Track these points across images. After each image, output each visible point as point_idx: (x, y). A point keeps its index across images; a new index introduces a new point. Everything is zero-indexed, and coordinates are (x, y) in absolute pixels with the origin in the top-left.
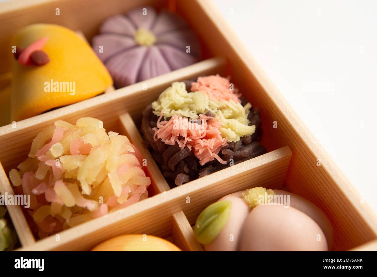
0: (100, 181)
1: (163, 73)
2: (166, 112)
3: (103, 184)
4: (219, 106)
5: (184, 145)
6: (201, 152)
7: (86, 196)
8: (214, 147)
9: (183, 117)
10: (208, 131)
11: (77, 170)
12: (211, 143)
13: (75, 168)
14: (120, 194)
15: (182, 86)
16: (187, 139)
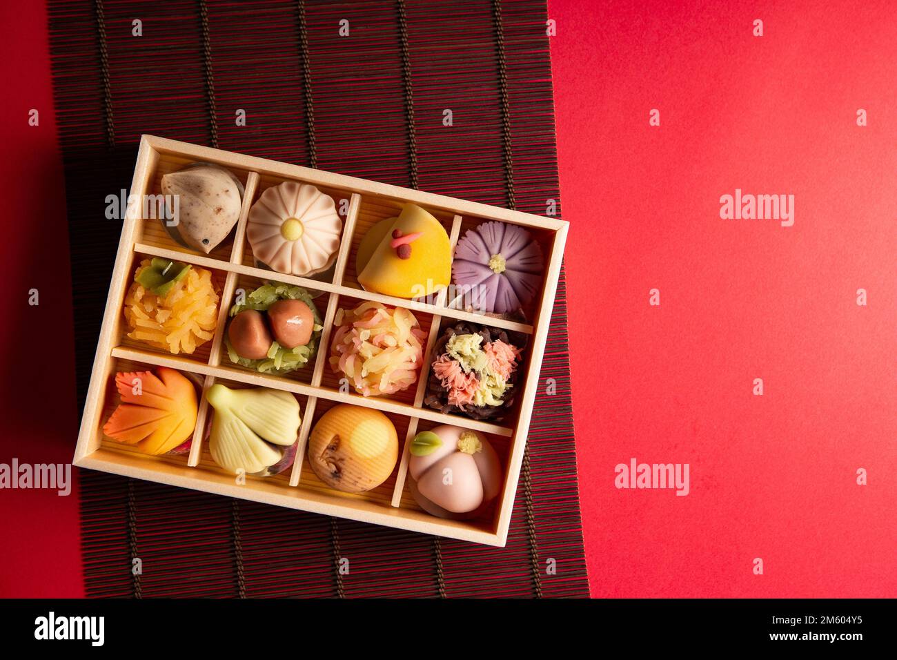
0: (375, 373)
2: (454, 352)
4: (489, 373)
5: (445, 387)
6: (453, 397)
7: (361, 376)
10: (468, 388)
11: (366, 358)
12: (463, 397)
13: (368, 354)
16: (450, 384)
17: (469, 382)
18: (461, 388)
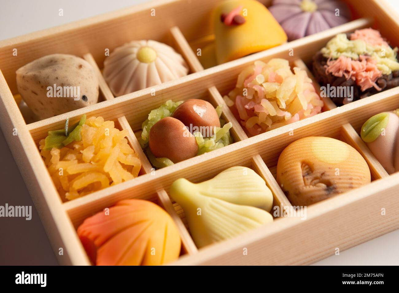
0: (291, 100)
1: (325, 30)
2: (334, 54)
3: (293, 102)
4: (374, 49)
5: (350, 77)
6: (363, 80)
7: (283, 110)
8: (373, 77)
9: (347, 57)
10: (367, 66)
11: (275, 92)
12: (371, 75)
13: (274, 90)
14: (306, 109)
15: (344, 37)
16: (352, 72)
17: (364, 62)
18: (363, 69)
